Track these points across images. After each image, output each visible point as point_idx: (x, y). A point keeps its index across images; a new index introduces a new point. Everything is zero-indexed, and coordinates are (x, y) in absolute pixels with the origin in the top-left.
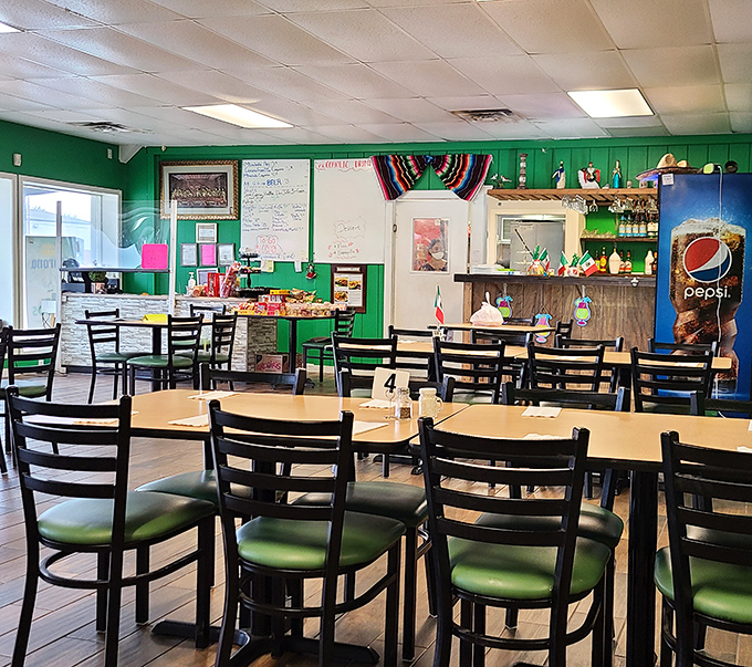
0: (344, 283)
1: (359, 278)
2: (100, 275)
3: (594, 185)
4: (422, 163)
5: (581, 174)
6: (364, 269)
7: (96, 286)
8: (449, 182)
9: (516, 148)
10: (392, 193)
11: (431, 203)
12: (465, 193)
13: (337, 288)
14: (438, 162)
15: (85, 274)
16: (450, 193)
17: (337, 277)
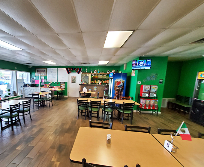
0: (62, 85)
1: (64, 84)
2: (28, 84)
3: (96, 72)
4: (73, 69)
5: (94, 71)
6: (65, 83)
7: (28, 86)
8: (76, 71)
9: (85, 67)
10: (69, 73)
11: (74, 74)
12: (78, 73)
13: (61, 85)
14: (75, 69)
15: (26, 84)
16: (77, 73)
17: (61, 84)
